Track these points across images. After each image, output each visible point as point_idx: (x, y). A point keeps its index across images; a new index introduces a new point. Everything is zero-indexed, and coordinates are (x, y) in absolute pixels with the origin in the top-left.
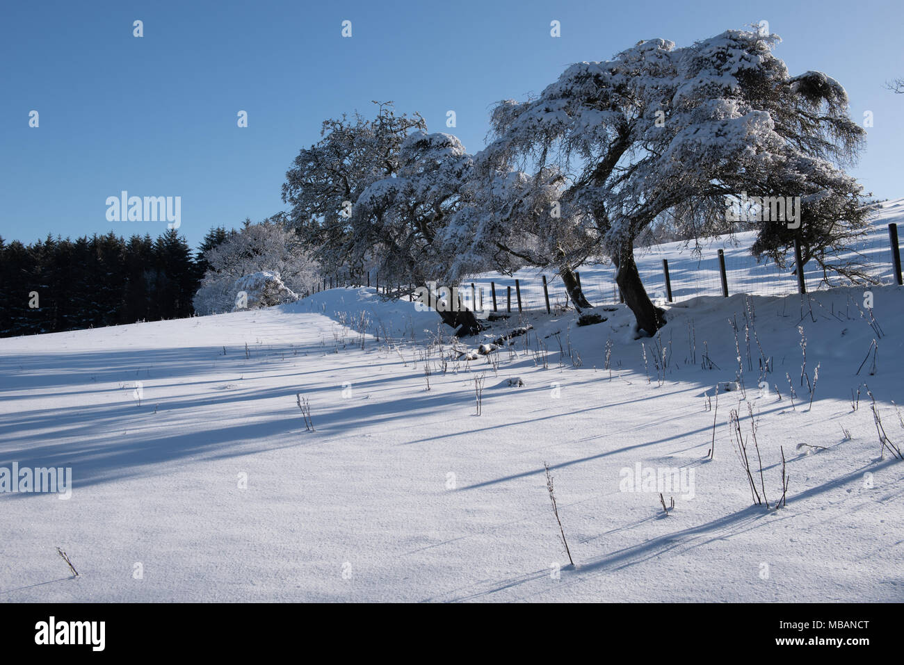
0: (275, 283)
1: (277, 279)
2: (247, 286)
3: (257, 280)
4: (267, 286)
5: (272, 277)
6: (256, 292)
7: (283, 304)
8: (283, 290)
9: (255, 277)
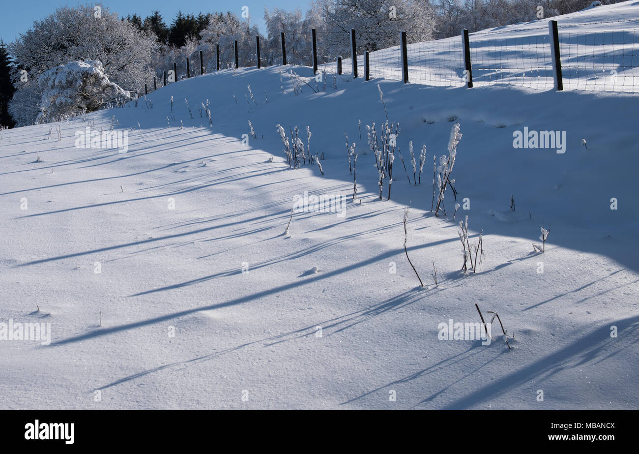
0: (96, 76)
1: (98, 71)
2: (57, 83)
3: (69, 73)
4: (84, 82)
5: (91, 68)
6: (69, 91)
7: (110, 107)
8: (108, 86)
9: (66, 69)
